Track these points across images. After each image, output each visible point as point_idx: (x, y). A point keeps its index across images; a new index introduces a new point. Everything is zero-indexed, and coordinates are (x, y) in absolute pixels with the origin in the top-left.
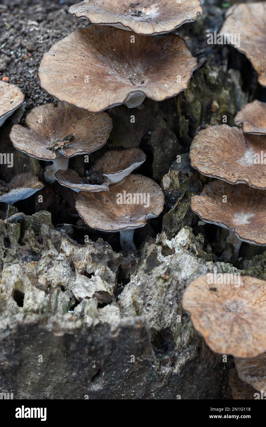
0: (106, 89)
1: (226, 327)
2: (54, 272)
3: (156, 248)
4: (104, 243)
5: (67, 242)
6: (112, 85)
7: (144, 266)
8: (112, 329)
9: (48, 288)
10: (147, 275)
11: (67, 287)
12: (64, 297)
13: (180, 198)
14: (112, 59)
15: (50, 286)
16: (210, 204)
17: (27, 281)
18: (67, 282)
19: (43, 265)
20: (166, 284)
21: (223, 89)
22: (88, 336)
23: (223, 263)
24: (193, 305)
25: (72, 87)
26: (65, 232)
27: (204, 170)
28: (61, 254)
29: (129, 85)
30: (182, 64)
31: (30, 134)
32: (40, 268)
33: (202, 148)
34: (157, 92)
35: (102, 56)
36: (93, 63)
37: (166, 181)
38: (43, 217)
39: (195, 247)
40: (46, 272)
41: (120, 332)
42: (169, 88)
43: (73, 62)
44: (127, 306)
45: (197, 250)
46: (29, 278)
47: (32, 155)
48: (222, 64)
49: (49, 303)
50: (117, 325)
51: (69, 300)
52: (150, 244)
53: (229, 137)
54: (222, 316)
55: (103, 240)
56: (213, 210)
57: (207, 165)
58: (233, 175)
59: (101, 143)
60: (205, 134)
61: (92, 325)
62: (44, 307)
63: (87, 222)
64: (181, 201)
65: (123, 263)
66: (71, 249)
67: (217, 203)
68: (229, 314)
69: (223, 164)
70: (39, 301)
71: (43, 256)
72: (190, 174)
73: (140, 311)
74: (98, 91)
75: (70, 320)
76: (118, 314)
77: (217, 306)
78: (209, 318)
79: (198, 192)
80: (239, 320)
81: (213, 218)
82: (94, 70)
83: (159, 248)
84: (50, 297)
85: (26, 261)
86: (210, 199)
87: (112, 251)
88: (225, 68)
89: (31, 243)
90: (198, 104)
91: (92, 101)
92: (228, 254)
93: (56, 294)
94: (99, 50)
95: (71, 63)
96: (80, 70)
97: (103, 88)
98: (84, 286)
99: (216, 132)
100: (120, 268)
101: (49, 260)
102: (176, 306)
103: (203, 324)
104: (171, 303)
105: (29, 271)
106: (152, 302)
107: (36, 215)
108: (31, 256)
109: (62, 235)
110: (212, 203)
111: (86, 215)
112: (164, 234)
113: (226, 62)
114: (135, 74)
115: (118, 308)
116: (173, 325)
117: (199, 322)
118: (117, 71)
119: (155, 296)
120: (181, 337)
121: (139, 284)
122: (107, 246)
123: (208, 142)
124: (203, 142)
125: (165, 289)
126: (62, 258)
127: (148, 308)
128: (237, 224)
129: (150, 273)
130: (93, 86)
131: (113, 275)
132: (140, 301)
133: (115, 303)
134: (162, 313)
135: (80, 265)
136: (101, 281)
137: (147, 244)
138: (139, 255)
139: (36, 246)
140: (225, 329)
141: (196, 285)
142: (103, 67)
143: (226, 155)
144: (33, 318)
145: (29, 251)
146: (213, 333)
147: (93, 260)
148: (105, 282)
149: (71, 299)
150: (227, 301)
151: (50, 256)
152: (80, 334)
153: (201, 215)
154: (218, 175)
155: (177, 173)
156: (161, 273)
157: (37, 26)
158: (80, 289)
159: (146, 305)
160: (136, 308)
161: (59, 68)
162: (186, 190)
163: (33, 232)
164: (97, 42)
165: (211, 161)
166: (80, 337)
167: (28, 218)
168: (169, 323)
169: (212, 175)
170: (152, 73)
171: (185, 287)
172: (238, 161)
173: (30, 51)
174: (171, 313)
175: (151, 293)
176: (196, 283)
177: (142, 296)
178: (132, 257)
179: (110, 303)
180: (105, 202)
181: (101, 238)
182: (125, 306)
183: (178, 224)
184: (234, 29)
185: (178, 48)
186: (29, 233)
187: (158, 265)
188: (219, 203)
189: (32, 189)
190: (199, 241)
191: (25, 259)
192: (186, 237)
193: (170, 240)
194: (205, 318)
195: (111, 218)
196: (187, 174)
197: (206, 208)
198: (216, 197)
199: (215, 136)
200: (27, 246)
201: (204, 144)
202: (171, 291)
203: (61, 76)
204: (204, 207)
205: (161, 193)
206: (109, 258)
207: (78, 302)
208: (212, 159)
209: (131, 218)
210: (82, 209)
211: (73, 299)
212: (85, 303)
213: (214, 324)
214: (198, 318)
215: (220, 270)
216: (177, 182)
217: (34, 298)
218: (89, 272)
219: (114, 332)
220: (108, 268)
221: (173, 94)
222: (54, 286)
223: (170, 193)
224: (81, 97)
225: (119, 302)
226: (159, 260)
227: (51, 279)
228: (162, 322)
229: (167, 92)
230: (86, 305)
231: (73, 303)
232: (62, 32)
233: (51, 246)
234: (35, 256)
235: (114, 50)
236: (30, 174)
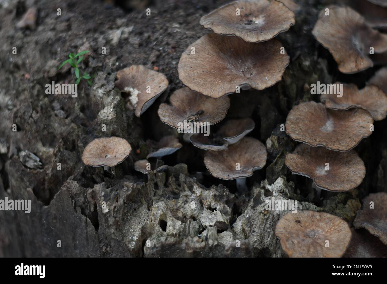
0: (224, 80)
1: (304, 248)
2: (188, 207)
3: (260, 191)
4: (224, 188)
5: (197, 186)
6: (229, 77)
7: (251, 204)
8: (226, 248)
9: (184, 219)
10: (253, 210)
11: (197, 218)
12: (194, 225)
13: (278, 156)
14: (230, 57)
15: (185, 217)
16: (299, 160)
17: (169, 214)
18: (197, 214)
19: (181, 202)
20: (266, 217)
21: (313, 74)
22: (210, 252)
23: (307, 202)
24: (282, 233)
25: (200, 79)
26: (196, 180)
27: (294, 136)
28: (194, 195)
29: (241, 77)
30: (279, 61)
31: (172, 110)
32: (179, 205)
33: (295, 119)
34: (259, 83)
35: (223, 54)
36: (216, 60)
37: (269, 142)
38: (181, 168)
39: (287, 191)
40: (183, 207)
41: (231, 251)
42: (269, 80)
43: (202, 60)
44: (238, 232)
45: (289, 192)
46: (171, 211)
47: (173, 126)
48: (313, 55)
49: (184, 229)
50: (229, 245)
51: (198, 227)
52: (256, 188)
53: (315, 111)
54: (303, 240)
55: (223, 185)
56: (301, 164)
57: (297, 132)
58: (315, 140)
59: (221, 117)
60: (298, 109)
61: (213, 245)
62: (180, 232)
63: (212, 173)
64: (279, 157)
65: (237, 201)
66: (200, 191)
67: (304, 159)
68: (308, 239)
69: (309, 131)
70: (177, 228)
71: (181, 196)
72: (285, 138)
73: (247, 236)
74: (218, 82)
75: (198, 242)
76: (232, 237)
77: (300, 233)
78: (293, 242)
79: (292, 151)
80: (315, 244)
81: (300, 171)
82: (217, 66)
83: (263, 191)
84: (185, 226)
85: (169, 199)
86: (299, 156)
87: (229, 193)
88: (315, 58)
89: (173, 186)
90: (294, 86)
91: (214, 90)
92: (312, 196)
93: (188, 224)
94: (221, 50)
95: (201, 61)
96: (207, 66)
97: (222, 80)
98: (208, 218)
99: (306, 107)
100: (235, 205)
101: (185, 199)
102: (272, 232)
103: (288, 246)
104: (269, 231)
105: (171, 206)
106: (256, 230)
107: (177, 166)
108: (172, 196)
109: (194, 181)
110: (301, 159)
111: (211, 168)
112: (266, 181)
113: (316, 53)
114: (247, 68)
115: (232, 234)
116: (270, 245)
117: (285, 244)
118: (234, 65)
119: (258, 226)
120: (276, 254)
121: (248, 216)
122: (225, 189)
123: (299, 115)
124: (296, 115)
125: (264, 221)
126: (194, 197)
127: (253, 233)
128: (318, 175)
129: (255, 209)
130: (215, 78)
131: (229, 210)
132: (247, 229)
133: (230, 230)
134: (263, 237)
135: (206, 203)
136: (221, 214)
137: (254, 188)
138: (249, 195)
139: (176, 189)
140: (303, 250)
141: (286, 218)
142: (224, 63)
143: (312, 125)
144: (172, 240)
145: (171, 192)
146: (295, 253)
147: (215, 199)
148: (223, 215)
149: (200, 226)
150: (307, 230)
151: (186, 196)
152: (204, 251)
153: (291, 169)
154: (304, 140)
155: (276, 138)
156: (262, 210)
157: (179, 28)
158: (206, 220)
159: (252, 231)
160: (245, 234)
161: (192, 65)
162: (282, 149)
163: (174, 179)
164: (220, 44)
165: (301, 129)
166: (204, 253)
167: (171, 168)
168: (267, 244)
169: (299, 140)
170: (258, 67)
171: (278, 219)
172: (320, 129)
173: (174, 48)
174: (269, 237)
175: (255, 223)
176: (286, 217)
177: (249, 225)
178: (243, 197)
179: (226, 230)
180: (225, 158)
181: (221, 184)
182: (237, 232)
183: (278, 173)
184: (322, 29)
185: (277, 49)
186: (171, 180)
187: (260, 204)
188: (306, 159)
189: (174, 149)
190: (291, 187)
191: (168, 198)
192: (282, 184)
193: (271, 185)
194: (290, 242)
195: (230, 169)
196: (283, 138)
197: (296, 163)
198: (304, 154)
199: (304, 110)
200: (170, 189)
201: (297, 117)
202: (268, 222)
203: (194, 71)
204: (295, 162)
205: (265, 151)
206: (227, 198)
207: (204, 228)
208: (302, 128)
209: (244, 169)
210: (208, 163)
211: (201, 226)
212: (208, 230)
213: (296, 246)
214: (285, 241)
215: (305, 208)
216: (276, 144)
217: (174, 226)
218: (213, 207)
219: (227, 251)
220: (226, 205)
221: (271, 85)
222: (188, 217)
223: (271, 151)
224: (207, 87)
225: (233, 229)
226: (262, 199)
227: (186, 212)
228: (263, 243)
229: (266, 84)
230: (209, 231)
231: (201, 229)
232: (197, 33)
233: (186, 189)
234: (176, 196)
235: (232, 50)
236: (173, 137)
